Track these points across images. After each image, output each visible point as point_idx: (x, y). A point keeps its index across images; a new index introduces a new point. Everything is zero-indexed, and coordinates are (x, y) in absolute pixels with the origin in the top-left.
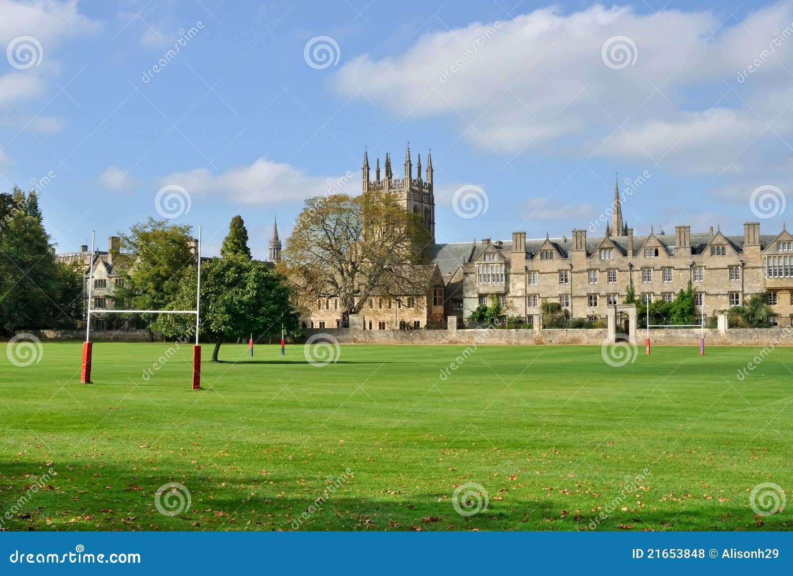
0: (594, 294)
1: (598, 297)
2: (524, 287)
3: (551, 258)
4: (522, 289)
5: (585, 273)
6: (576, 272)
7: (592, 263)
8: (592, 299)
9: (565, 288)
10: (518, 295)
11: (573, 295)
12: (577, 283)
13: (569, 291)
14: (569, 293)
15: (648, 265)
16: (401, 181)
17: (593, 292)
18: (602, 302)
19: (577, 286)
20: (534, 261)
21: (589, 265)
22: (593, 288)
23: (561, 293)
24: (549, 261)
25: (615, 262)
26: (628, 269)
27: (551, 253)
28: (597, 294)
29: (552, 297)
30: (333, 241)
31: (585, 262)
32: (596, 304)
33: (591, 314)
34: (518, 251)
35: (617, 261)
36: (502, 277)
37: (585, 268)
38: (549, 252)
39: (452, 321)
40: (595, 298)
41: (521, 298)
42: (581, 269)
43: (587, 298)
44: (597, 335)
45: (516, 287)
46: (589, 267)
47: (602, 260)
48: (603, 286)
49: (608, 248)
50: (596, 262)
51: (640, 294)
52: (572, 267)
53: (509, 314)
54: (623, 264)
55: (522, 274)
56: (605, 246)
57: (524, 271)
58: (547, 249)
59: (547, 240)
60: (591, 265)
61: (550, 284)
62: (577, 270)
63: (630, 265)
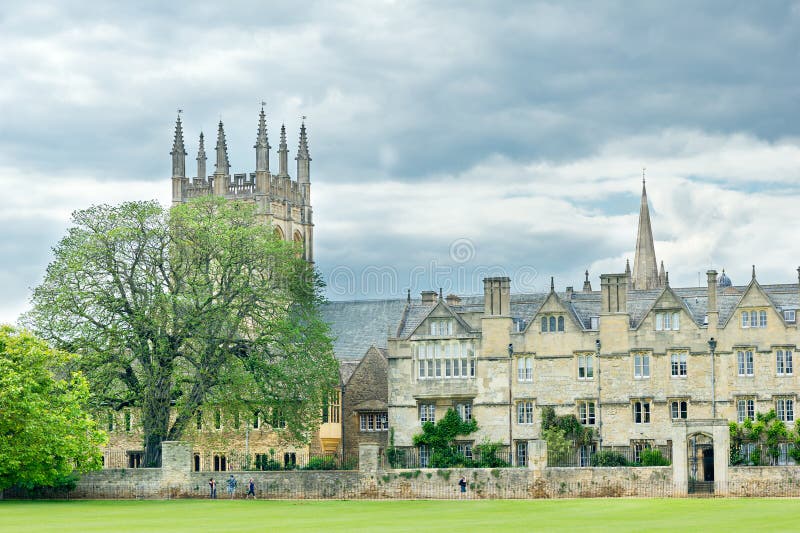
0: (643, 399)
1: (652, 406)
2: (507, 385)
3: (561, 329)
4: (503, 390)
5: (626, 358)
6: (610, 357)
7: (639, 338)
8: (641, 409)
9: (586, 389)
10: (495, 401)
11: (603, 400)
12: (611, 377)
13: (594, 393)
14: (595, 396)
15: (745, 342)
16: (248, 179)
17: (640, 394)
18: (660, 415)
19: (611, 383)
20: (527, 335)
21: (633, 342)
22: (641, 387)
23: (580, 397)
24: (558, 335)
25: (683, 337)
26: (709, 350)
27: (561, 319)
28: (649, 398)
29: (563, 406)
30: (128, 294)
31: (626, 338)
32: (647, 419)
33: (639, 437)
34: (494, 315)
35: (686, 335)
36: (464, 365)
37: (626, 348)
38: (557, 317)
39: (368, 454)
40: (647, 407)
41: (499, 409)
42: (617, 349)
43: (631, 406)
44: (652, 478)
45: (491, 385)
46: (633, 346)
47: (659, 333)
48: (660, 383)
49: (670, 309)
50: (647, 337)
51: (731, 398)
52: (600, 346)
53: (479, 438)
54: (698, 341)
55: (503, 359)
56: (665, 305)
57: (507, 354)
58: (551, 310)
59: (553, 293)
60: (637, 342)
61: (558, 379)
62: (610, 353)
63: (713, 343)
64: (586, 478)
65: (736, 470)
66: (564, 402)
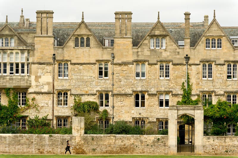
0: (141, 92)
1: (146, 96)
2: (51, 81)
3: (88, 45)
4: (48, 84)
5: (131, 66)
6: (120, 65)
7: (140, 53)
8: (139, 99)
9: (104, 84)
10: (43, 91)
11: (115, 92)
12: (120, 77)
13: (109, 87)
14: (109, 89)
15: (208, 58)
17: (139, 89)
19: (121, 82)
20: (65, 49)
21: (135, 56)
22: (140, 84)
23: (100, 90)
24: (86, 49)
25: (168, 54)
26: (184, 62)
27: (88, 39)
28: (145, 91)
29: (88, 95)
31: (131, 52)
32: (143, 105)
33: (138, 116)
34: (43, 35)
35: (171, 52)
36: (23, 66)
37: (131, 59)
38: (85, 38)
40: (143, 98)
41: (46, 96)
42: (125, 60)
43: (133, 96)
44: (154, 142)
45: (40, 80)
46: (136, 58)
47: (153, 50)
48: (153, 82)
49: (160, 36)
50: (145, 52)
51: (198, 93)
52: (114, 57)
53: (31, 114)
54: (178, 56)
55: (49, 64)
56: (157, 33)
57: (51, 61)
58: (82, 33)
59: (83, 22)
60: (138, 56)
61: (85, 78)
62: (120, 62)
63: (187, 58)
64: (111, 141)
65: (209, 138)
66: (90, 92)
